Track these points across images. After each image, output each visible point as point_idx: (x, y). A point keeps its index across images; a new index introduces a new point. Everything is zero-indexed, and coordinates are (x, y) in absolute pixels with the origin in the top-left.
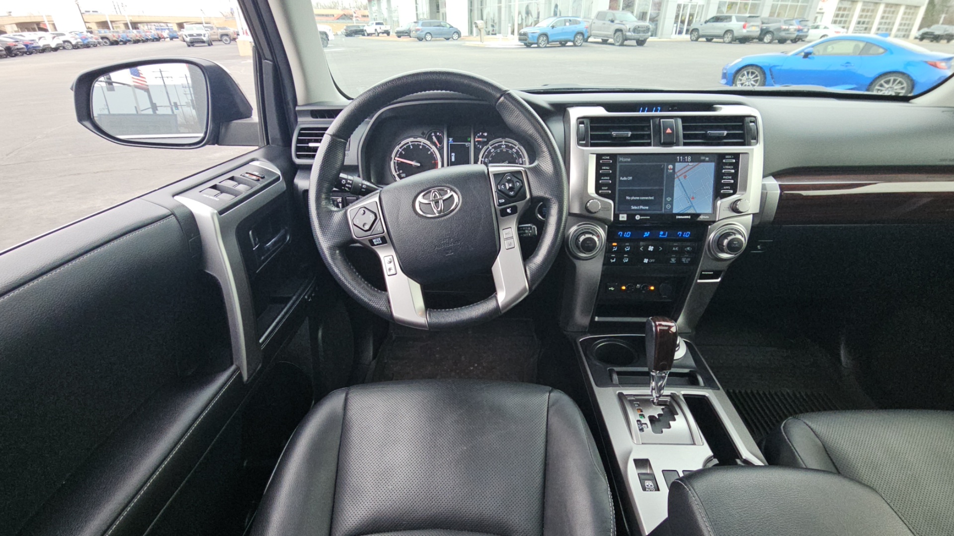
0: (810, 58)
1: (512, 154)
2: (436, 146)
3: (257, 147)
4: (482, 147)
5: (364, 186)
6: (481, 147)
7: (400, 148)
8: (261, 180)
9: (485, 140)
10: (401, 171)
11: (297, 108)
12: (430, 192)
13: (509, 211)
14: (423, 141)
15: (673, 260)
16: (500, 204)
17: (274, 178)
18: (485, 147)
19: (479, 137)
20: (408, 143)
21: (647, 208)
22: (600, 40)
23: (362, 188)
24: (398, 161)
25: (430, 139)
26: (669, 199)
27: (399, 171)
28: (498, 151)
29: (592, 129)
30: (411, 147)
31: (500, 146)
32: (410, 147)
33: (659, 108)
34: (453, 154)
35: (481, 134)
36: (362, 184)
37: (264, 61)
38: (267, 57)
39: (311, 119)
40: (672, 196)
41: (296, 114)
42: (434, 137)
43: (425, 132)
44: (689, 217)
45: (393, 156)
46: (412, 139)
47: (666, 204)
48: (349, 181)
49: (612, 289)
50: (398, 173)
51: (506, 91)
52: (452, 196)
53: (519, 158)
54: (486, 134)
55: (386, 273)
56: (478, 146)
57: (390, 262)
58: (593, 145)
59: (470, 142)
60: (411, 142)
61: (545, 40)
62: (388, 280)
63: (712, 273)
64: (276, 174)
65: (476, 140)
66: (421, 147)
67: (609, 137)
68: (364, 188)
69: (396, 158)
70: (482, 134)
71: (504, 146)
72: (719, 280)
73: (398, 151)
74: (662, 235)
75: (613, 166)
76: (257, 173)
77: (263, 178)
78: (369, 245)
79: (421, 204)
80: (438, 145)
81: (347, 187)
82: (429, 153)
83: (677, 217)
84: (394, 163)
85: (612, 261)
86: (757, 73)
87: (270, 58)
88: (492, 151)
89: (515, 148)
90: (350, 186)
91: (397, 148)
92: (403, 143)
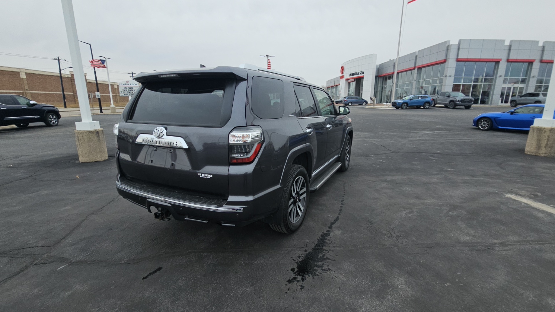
22: (443, 106)
61: (407, 105)
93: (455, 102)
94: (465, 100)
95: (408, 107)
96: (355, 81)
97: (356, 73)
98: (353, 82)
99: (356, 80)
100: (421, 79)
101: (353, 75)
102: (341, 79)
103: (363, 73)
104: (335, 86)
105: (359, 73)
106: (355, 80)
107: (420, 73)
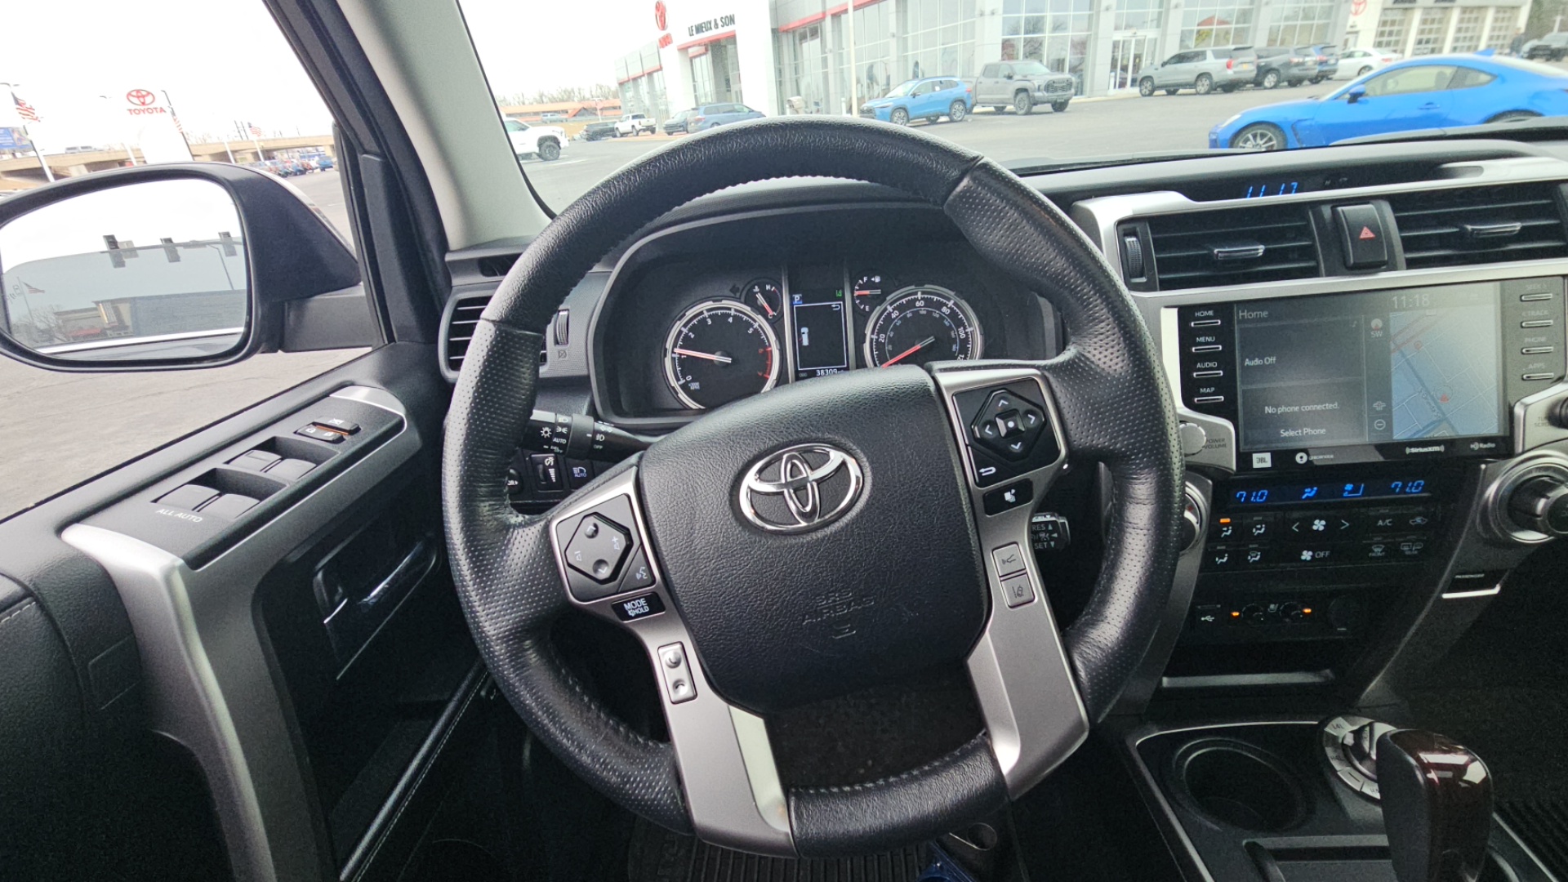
0: (1361, 102)
1: (941, 318)
2: (765, 314)
3: (369, 349)
4: (872, 311)
5: (599, 437)
6: (867, 308)
7: (685, 326)
8: (347, 437)
9: (878, 292)
10: (689, 378)
11: (449, 257)
12: (779, 458)
13: (1009, 497)
14: (735, 306)
15: (1378, 551)
16: (983, 481)
17: (389, 425)
18: (878, 310)
19: (862, 288)
20: (702, 313)
21: (1323, 431)
22: (992, 109)
23: (594, 441)
24: (680, 354)
25: (750, 301)
26: (1379, 406)
27: (684, 378)
28: (909, 316)
29: (1160, 245)
30: (710, 322)
31: (911, 304)
32: (707, 322)
33: (1295, 184)
34: (805, 330)
35: (865, 279)
36: (596, 432)
37: (362, 157)
38: (367, 147)
39: (481, 279)
40: (1386, 396)
41: (449, 270)
42: (759, 296)
43: (737, 286)
44: (1441, 449)
45: (669, 345)
46: (711, 303)
47: (1372, 420)
48: (559, 429)
49: (1209, 618)
50: (682, 381)
51: (975, 159)
52: (844, 464)
53: (958, 327)
54: (877, 279)
55: (667, 694)
56: (862, 307)
57: (676, 664)
58: (1166, 285)
59: (843, 299)
60: (708, 310)
62: (674, 715)
63: (1482, 575)
64: (395, 415)
65: (856, 293)
66: (730, 320)
67: (1209, 261)
68: (598, 443)
69: (677, 350)
70: (869, 279)
71: (922, 303)
72: (1496, 591)
73: (680, 332)
74: (1350, 492)
75: (1224, 335)
76: (337, 422)
77: (354, 431)
78: (617, 619)
79: (754, 494)
80: (771, 313)
81: (555, 444)
82: (750, 331)
83: (1408, 451)
84: (673, 359)
85: (1218, 561)
86: (1270, 135)
87: (374, 147)
88: (893, 316)
89: (946, 305)
90: (564, 441)
91: (678, 326)
92: (690, 313)
93: (1031, 94)
94: (1055, 85)
95: (908, 121)
96: (710, 53)
97: (710, 23)
98: (703, 58)
99: (710, 48)
100: (910, 28)
101: (699, 29)
102: (663, 47)
103: (731, 20)
104: (643, 75)
105: (720, 23)
106: (707, 50)
107: (905, 11)
